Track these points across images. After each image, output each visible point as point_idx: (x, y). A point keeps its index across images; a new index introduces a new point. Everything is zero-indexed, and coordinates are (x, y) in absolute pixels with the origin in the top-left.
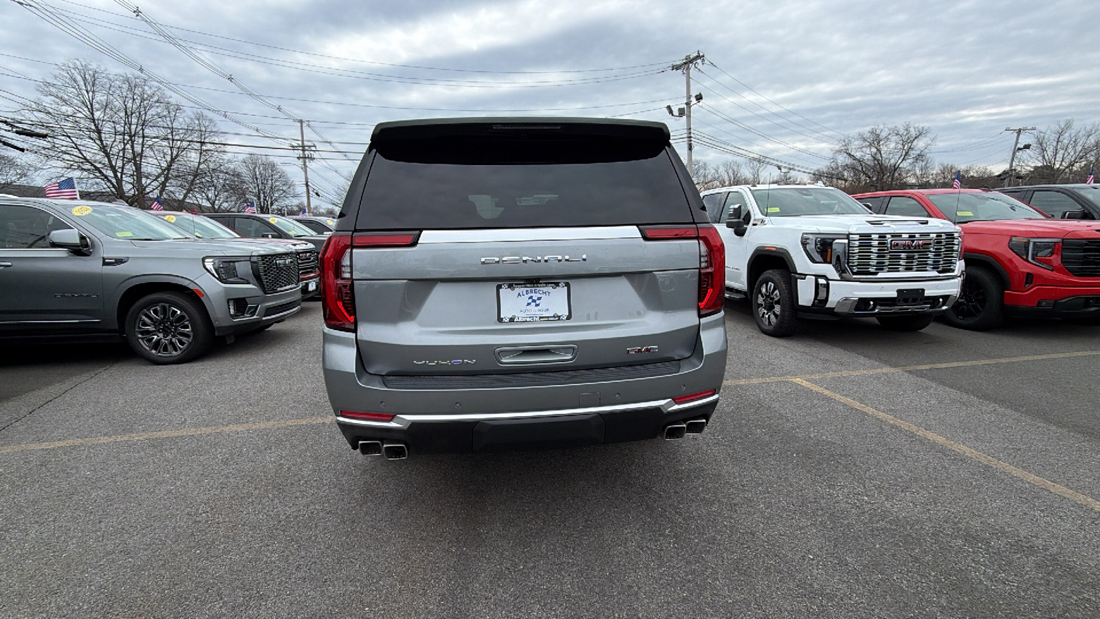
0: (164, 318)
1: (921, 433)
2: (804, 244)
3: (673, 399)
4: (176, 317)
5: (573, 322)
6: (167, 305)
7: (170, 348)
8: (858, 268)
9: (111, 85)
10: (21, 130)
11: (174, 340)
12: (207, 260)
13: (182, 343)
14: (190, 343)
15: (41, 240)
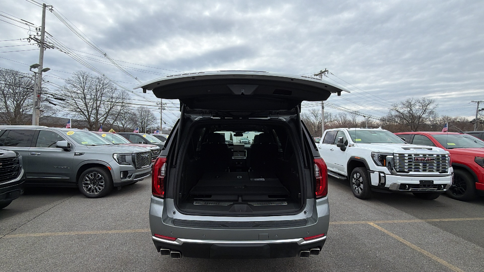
0: (94, 178)
1: (435, 258)
2: (373, 156)
3: (304, 238)
4: (99, 178)
6: (96, 173)
7: (95, 191)
8: (399, 169)
9: (92, 80)
10: (57, 97)
11: (97, 188)
12: (115, 155)
13: (100, 189)
14: (103, 190)
15: (53, 144)
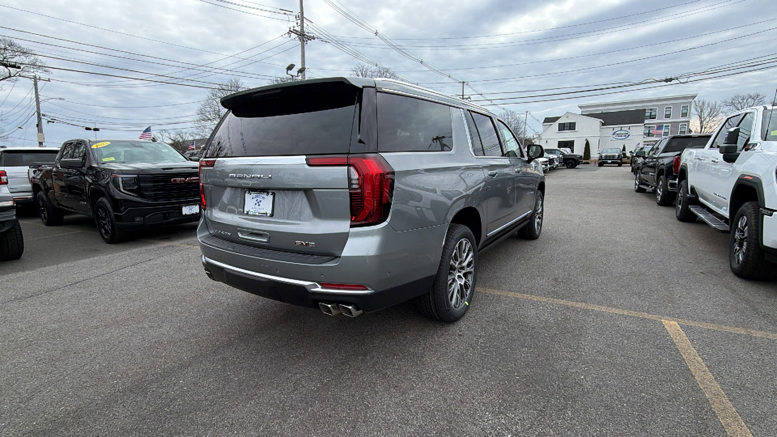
3: (319, 283)
5: (275, 218)
